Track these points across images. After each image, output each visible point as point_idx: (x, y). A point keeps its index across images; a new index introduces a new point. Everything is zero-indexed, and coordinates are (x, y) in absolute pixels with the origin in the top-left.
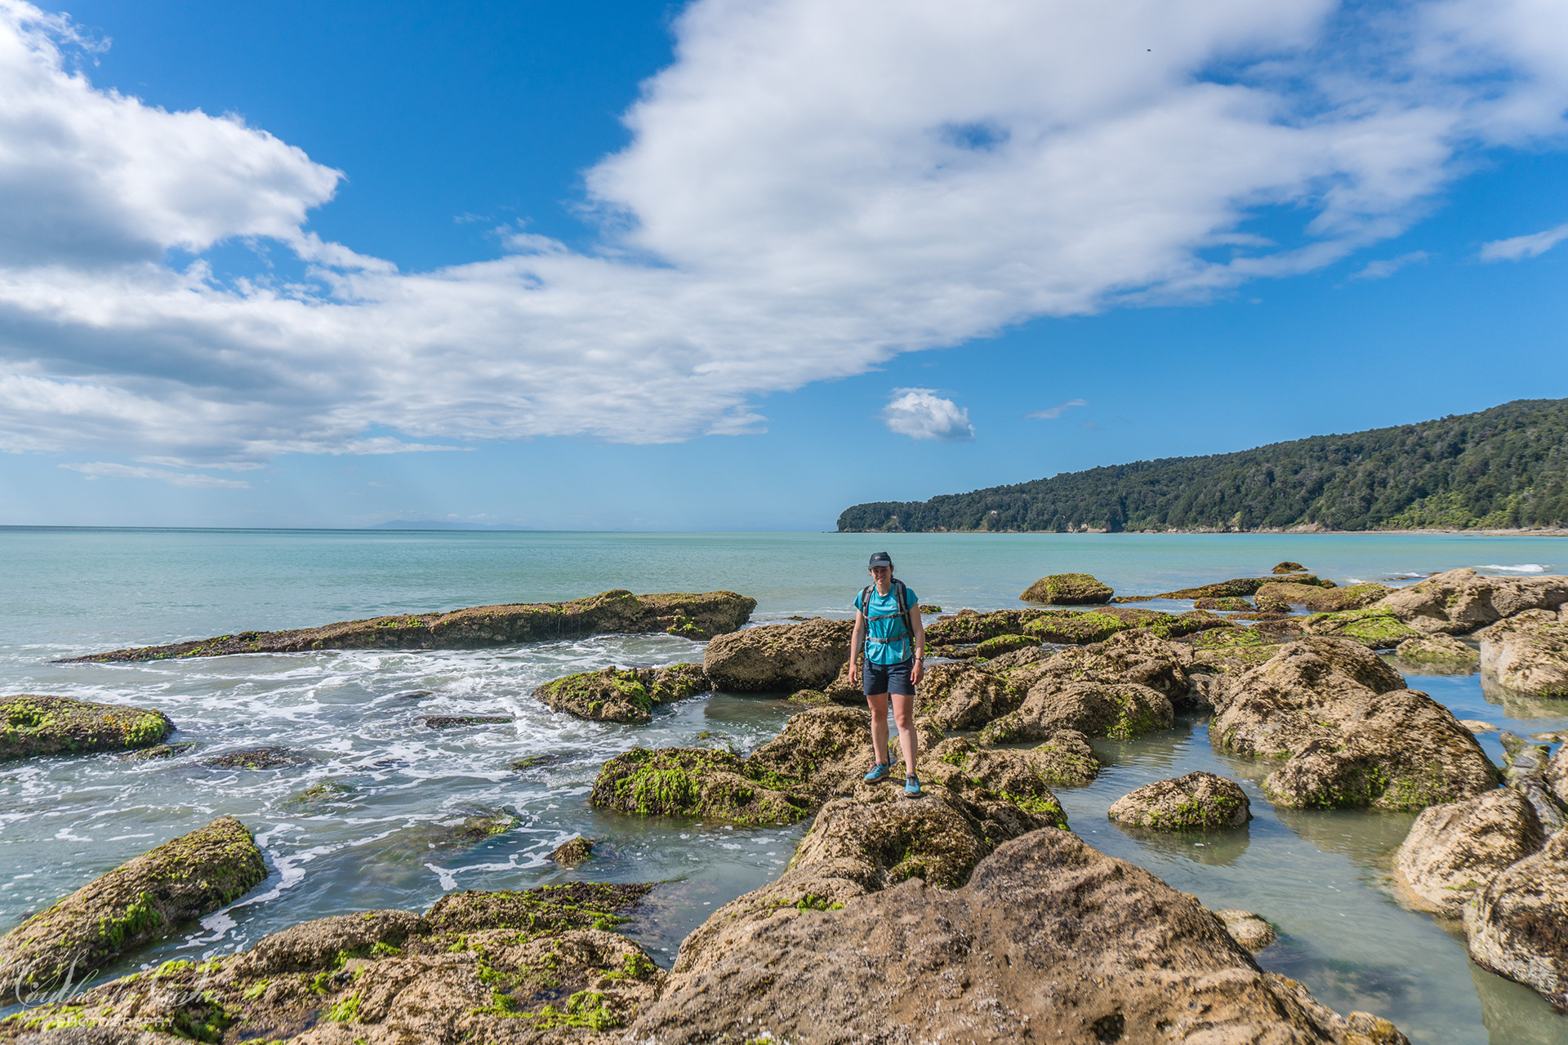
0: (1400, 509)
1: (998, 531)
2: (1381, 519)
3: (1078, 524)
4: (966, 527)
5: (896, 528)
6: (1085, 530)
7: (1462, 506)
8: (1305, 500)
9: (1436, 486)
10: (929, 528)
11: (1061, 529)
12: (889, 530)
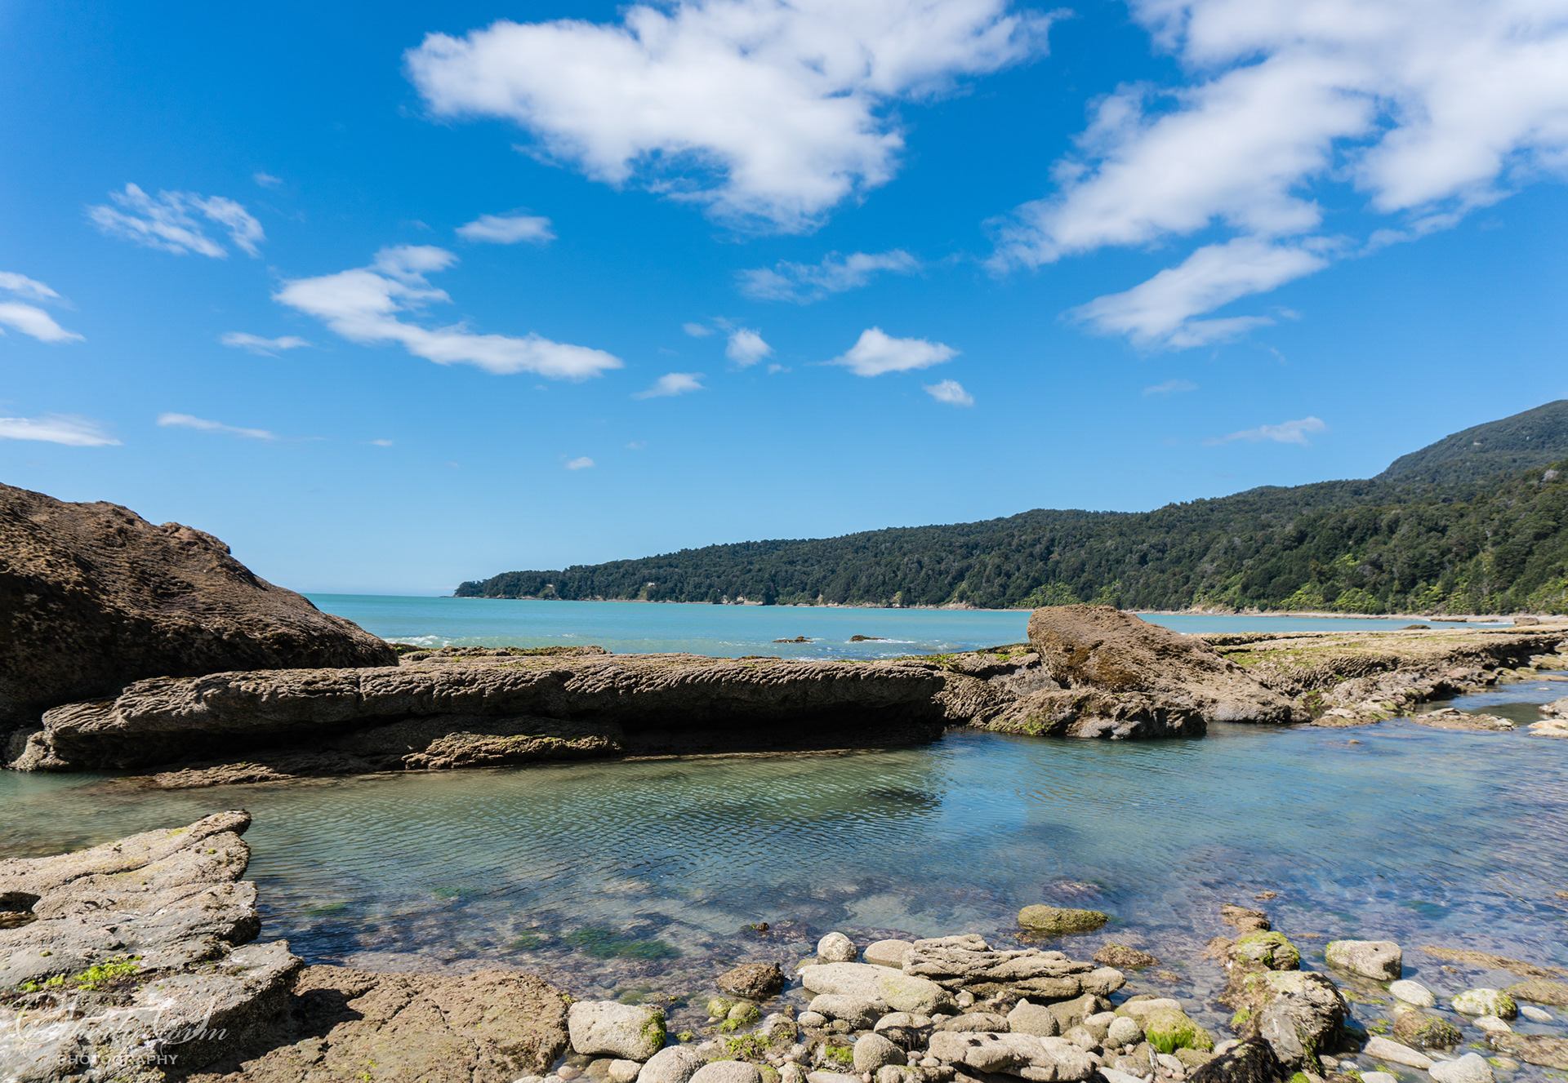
0: (1027, 594)
1: (657, 601)
2: (1014, 601)
3: (733, 597)
4: (623, 597)
5: (553, 596)
6: (742, 602)
7: (1072, 593)
8: (951, 585)
9: (1048, 578)
10: (586, 596)
11: (717, 601)
12: (546, 597)
